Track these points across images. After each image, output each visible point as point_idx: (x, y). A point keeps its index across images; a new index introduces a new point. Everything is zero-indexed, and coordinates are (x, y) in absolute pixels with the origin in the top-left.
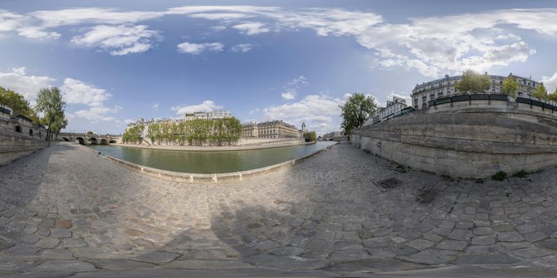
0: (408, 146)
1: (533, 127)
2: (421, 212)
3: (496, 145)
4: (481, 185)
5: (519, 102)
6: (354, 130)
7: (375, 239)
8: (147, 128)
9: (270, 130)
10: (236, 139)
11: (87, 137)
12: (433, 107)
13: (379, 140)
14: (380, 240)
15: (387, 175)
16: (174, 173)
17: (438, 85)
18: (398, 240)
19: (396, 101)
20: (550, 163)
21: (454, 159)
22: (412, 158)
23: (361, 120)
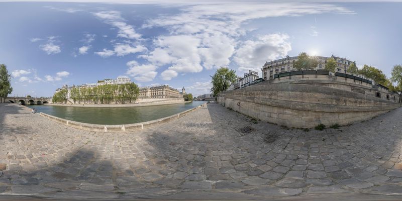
0: (259, 105)
1: (344, 93)
2: (266, 148)
3: (318, 106)
4: (307, 132)
5: (337, 76)
6: (220, 93)
7: (241, 165)
8: (69, 92)
9: (159, 92)
10: (135, 99)
11: (27, 100)
12: (277, 79)
13: (238, 101)
14: (244, 165)
15: (245, 124)
16: (92, 125)
17: (281, 63)
18: (253, 165)
19: (251, 73)
20: (357, 119)
21: (290, 114)
22: (262, 113)
23: (225, 86)
